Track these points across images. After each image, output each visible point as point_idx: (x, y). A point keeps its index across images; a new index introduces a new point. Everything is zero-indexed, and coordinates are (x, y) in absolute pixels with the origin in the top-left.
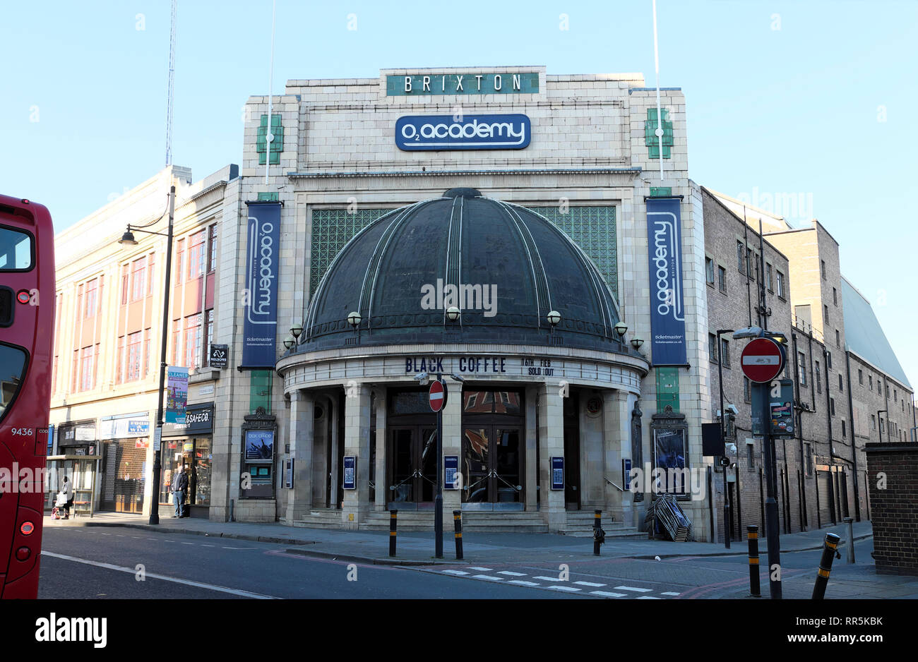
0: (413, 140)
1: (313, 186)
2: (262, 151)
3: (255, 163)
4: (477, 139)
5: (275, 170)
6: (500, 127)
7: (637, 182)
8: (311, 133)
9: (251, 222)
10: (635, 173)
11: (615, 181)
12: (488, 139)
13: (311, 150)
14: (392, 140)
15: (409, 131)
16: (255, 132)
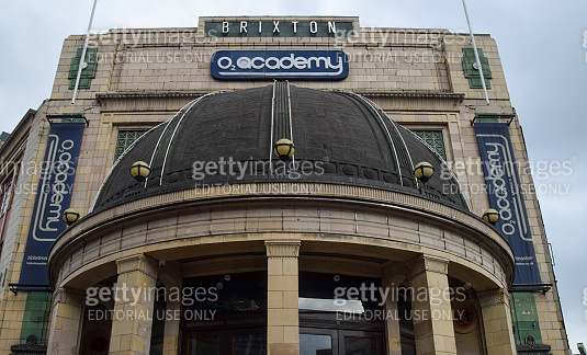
0: (229, 70)
1: (122, 107)
2: (72, 78)
3: (65, 88)
4: (294, 69)
5: (85, 94)
6: (318, 60)
7: (461, 108)
8: (125, 67)
9: (50, 139)
10: (459, 99)
11: (438, 106)
12: (306, 70)
13: (123, 79)
14: (207, 72)
15: (225, 63)
16: (69, 62)
